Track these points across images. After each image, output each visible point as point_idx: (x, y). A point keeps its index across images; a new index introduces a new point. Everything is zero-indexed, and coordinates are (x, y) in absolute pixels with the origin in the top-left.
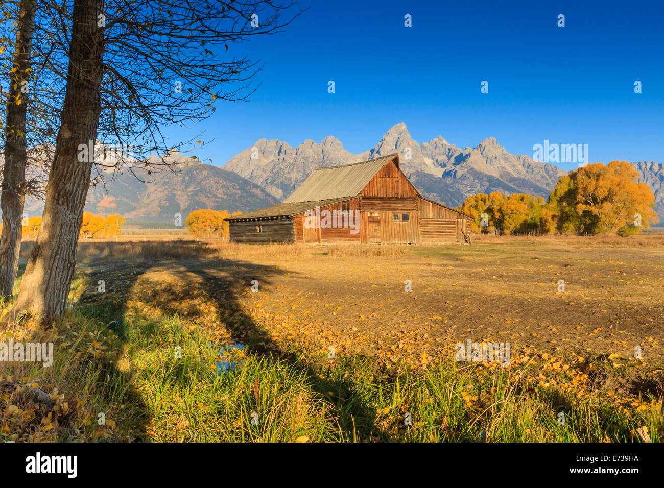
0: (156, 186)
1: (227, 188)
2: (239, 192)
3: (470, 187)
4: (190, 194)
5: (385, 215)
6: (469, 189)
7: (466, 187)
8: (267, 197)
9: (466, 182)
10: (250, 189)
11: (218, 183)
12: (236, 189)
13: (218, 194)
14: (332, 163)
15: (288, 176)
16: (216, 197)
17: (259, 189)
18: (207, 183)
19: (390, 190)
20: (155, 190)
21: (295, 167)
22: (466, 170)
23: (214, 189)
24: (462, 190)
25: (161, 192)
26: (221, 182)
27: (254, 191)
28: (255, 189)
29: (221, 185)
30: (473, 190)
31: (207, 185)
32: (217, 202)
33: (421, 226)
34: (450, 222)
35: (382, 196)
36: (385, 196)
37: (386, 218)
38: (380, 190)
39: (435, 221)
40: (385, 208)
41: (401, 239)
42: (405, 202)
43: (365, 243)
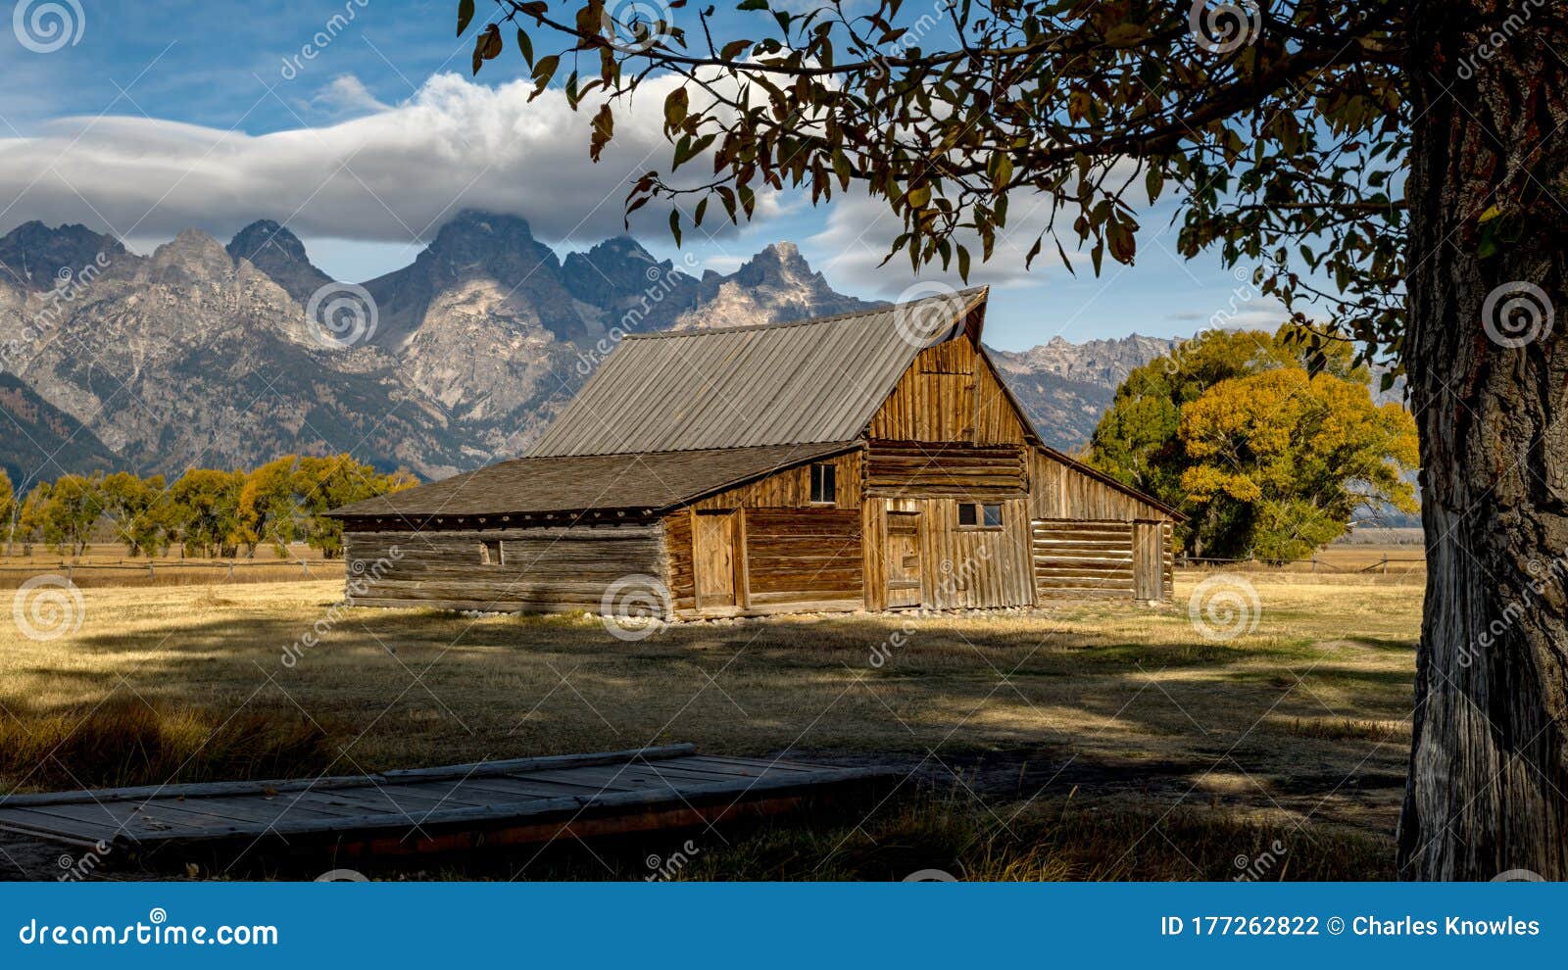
5: (938, 506)
8: (47, 418)
15: (120, 350)
17: (19, 390)
19: (951, 417)
21: (144, 322)
27: (3, 396)
33: (1036, 546)
34: (1118, 529)
35: (926, 439)
36: (935, 439)
37: (937, 518)
38: (921, 420)
39: (1074, 526)
40: (936, 482)
41: (982, 590)
42: (990, 461)
43: (878, 607)
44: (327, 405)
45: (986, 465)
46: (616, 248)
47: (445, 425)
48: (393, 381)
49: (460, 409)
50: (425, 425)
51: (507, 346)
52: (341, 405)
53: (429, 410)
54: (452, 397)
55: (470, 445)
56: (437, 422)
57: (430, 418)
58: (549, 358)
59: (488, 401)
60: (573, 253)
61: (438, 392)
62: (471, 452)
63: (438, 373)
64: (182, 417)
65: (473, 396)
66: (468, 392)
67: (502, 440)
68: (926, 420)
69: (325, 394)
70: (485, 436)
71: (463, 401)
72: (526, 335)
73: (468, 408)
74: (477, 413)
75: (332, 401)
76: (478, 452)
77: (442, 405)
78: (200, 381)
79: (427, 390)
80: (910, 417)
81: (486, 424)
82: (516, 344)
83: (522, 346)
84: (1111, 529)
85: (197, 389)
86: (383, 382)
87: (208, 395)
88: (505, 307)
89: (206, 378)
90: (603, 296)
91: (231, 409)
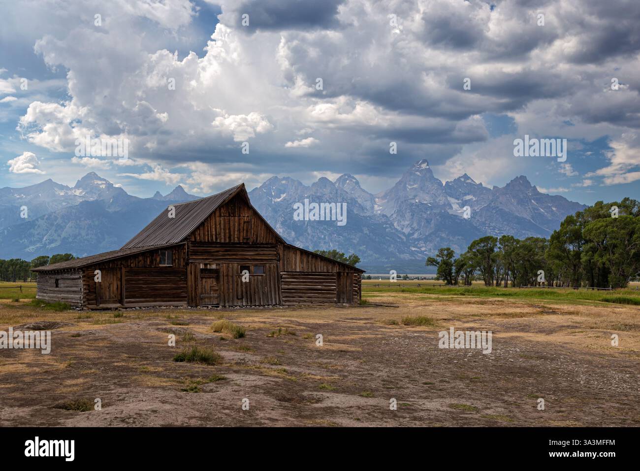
3: (499, 230)
5: (228, 267)
7: (494, 229)
9: (493, 224)
19: (236, 233)
22: (494, 211)
33: (283, 282)
34: (328, 275)
35: (223, 241)
36: (227, 241)
37: (228, 271)
38: (220, 234)
39: (303, 274)
40: (229, 257)
41: (251, 298)
42: (259, 249)
43: (194, 305)
44: (366, 234)
45: (257, 251)
46: (463, 180)
47: (405, 240)
48: (388, 226)
49: (410, 234)
50: (398, 240)
51: (426, 213)
52: (371, 234)
53: (399, 235)
54: (407, 231)
55: (414, 247)
56: (402, 239)
57: (400, 238)
58: (440, 217)
59: (419, 232)
60: (448, 181)
61: (402, 229)
62: (413, 249)
63: (403, 223)
64: (320, 238)
65: (414, 230)
66: (413, 229)
67: (424, 245)
68: (222, 234)
69: (366, 231)
70: (418, 243)
71: (411, 232)
72: (432, 210)
73: (413, 234)
74: (416, 236)
75: (368, 232)
76: (416, 249)
77: (404, 234)
78: (326, 226)
79: (399, 228)
80: (214, 233)
81: (418, 240)
82: (428, 212)
83: (430, 213)
84: (324, 275)
85: (325, 229)
86: (384, 226)
87: (328, 231)
88: (425, 200)
89: (327, 225)
90: (459, 196)
91: (335, 235)
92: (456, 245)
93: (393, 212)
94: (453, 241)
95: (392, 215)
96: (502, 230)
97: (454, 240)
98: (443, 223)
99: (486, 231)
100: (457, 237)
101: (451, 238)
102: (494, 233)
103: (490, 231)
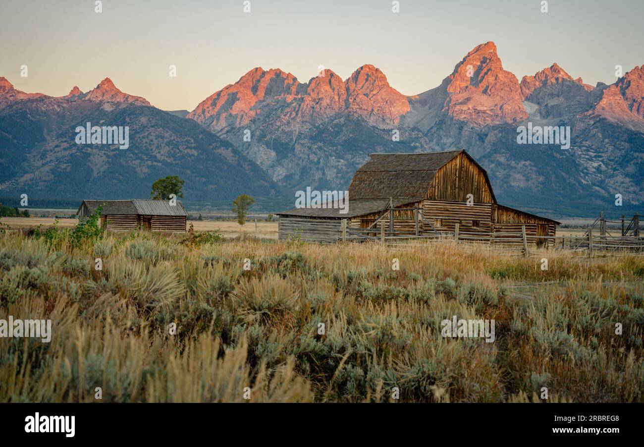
0: (61, 139)
1: (177, 146)
2: (195, 152)
3: (596, 151)
4: (111, 153)
6: (593, 154)
7: (588, 151)
8: (242, 162)
9: (588, 143)
10: (214, 149)
11: (162, 138)
12: (191, 148)
13: (158, 155)
14: (361, 109)
15: (287, 129)
16: (154, 158)
17: (230, 149)
18: (144, 137)
20: (57, 146)
21: (299, 115)
22: (592, 122)
23: (154, 147)
24: (580, 156)
25: (65, 149)
26: (167, 135)
27: (222, 151)
28: (222, 148)
29: (165, 140)
30: (601, 157)
31: (144, 141)
32: (154, 167)
48: (417, 144)
60: (526, 76)
64: (311, 162)
78: (320, 144)
85: (320, 148)
86: (412, 145)
87: (324, 151)
88: (483, 105)
89: (325, 143)
90: (542, 98)
91: (334, 158)
92: (519, 175)
93: (433, 125)
94: (516, 168)
95: (432, 128)
96: (600, 152)
97: (518, 166)
98: (504, 140)
99: (574, 153)
100: (523, 163)
101: (513, 163)
102: (587, 157)
103: (580, 153)
